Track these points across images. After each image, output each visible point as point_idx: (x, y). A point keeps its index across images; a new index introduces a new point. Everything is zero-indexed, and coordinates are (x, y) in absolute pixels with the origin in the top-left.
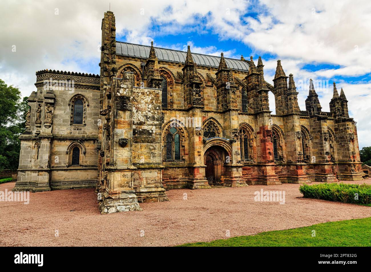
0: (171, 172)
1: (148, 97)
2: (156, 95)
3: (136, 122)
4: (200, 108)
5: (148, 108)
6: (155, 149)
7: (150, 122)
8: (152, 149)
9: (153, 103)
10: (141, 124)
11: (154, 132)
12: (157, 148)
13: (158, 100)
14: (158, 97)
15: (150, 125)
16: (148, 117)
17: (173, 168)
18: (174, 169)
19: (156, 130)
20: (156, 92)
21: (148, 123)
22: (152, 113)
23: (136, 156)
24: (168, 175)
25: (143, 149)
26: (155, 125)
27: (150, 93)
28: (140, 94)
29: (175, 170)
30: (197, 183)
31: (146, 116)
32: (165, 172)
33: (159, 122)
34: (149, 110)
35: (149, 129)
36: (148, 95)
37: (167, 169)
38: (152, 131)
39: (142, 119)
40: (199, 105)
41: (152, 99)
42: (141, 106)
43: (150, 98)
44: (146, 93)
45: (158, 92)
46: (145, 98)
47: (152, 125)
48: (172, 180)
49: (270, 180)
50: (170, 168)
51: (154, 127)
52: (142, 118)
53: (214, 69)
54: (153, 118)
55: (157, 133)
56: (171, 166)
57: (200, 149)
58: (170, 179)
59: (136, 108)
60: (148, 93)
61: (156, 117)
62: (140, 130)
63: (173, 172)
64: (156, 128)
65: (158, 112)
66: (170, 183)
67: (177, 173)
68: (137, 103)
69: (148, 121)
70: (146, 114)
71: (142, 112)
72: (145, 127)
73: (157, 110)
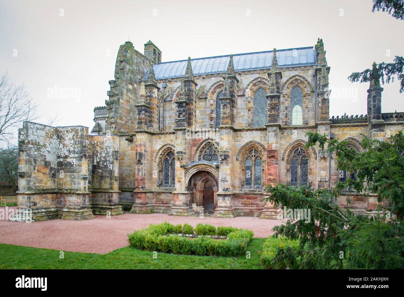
0: (163, 197)
1: (70, 134)
2: (76, 131)
3: (63, 156)
4: (181, 130)
5: (71, 143)
6: (75, 178)
7: (72, 155)
8: (73, 178)
9: (74, 139)
10: (66, 157)
11: (75, 163)
12: (76, 177)
13: (77, 136)
14: (78, 133)
15: (72, 158)
16: (71, 151)
17: (165, 193)
18: (167, 194)
19: (76, 162)
20: (76, 129)
21: (71, 156)
22: (73, 147)
23: (63, 183)
24: (161, 199)
25: (67, 178)
26: (75, 158)
27: (72, 131)
28: (65, 132)
29: (167, 196)
30: (175, 210)
31: (69, 150)
32: (158, 197)
33: (78, 155)
34: (71, 145)
35: (71, 162)
36: (71, 132)
37: (160, 194)
38: (73, 163)
39: (67, 154)
40: (182, 127)
41: (74, 135)
42: (66, 142)
43: (72, 135)
44: (69, 130)
45: (77, 129)
46: (68, 135)
47: (73, 158)
48: (164, 205)
49: (267, 213)
50: (163, 193)
51: (75, 160)
52: (67, 152)
53: (246, 73)
54: (74, 152)
55: (77, 165)
56: (164, 191)
57: (181, 175)
58: (162, 204)
59: (63, 144)
60: (71, 131)
61: (76, 151)
62: (66, 162)
63: (166, 197)
64: (76, 161)
65: (77, 146)
66: (162, 207)
67: (169, 198)
68: (63, 140)
69: (70, 154)
70: (69, 149)
71: (67, 147)
72: (69, 160)
73: (77, 144)
